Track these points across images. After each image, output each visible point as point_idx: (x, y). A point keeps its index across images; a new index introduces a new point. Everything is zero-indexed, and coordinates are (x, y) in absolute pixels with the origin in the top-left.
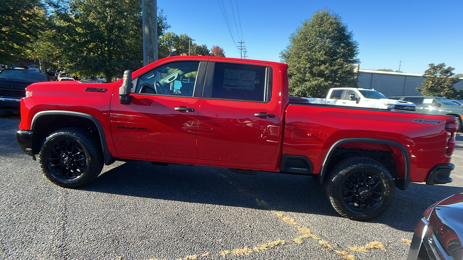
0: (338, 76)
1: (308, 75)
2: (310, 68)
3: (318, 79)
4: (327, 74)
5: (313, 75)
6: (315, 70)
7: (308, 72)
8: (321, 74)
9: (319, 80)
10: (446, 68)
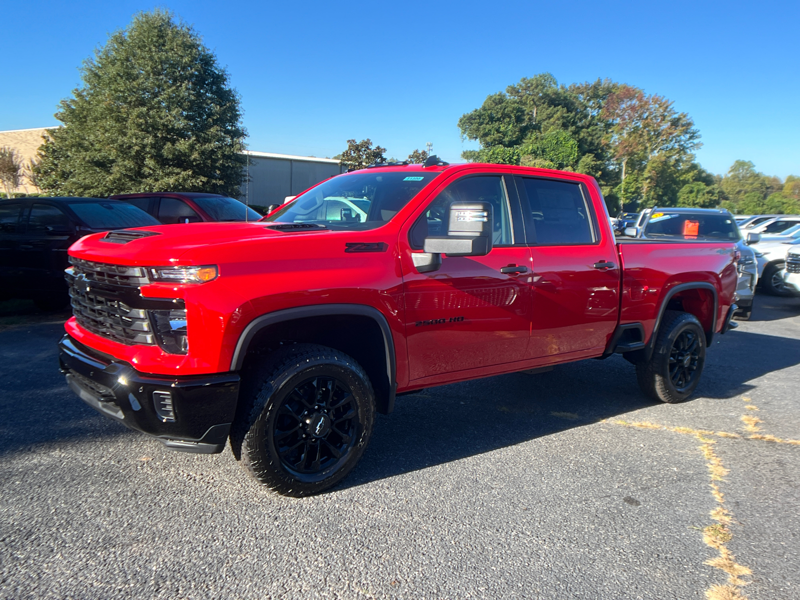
0: (217, 164)
1: (150, 162)
2: (153, 146)
3: (176, 171)
4: (195, 160)
5: (162, 162)
6: (167, 150)
7: (149, 156)
8: (181, 161)
9: (178, 174)
10: (373, 147)
